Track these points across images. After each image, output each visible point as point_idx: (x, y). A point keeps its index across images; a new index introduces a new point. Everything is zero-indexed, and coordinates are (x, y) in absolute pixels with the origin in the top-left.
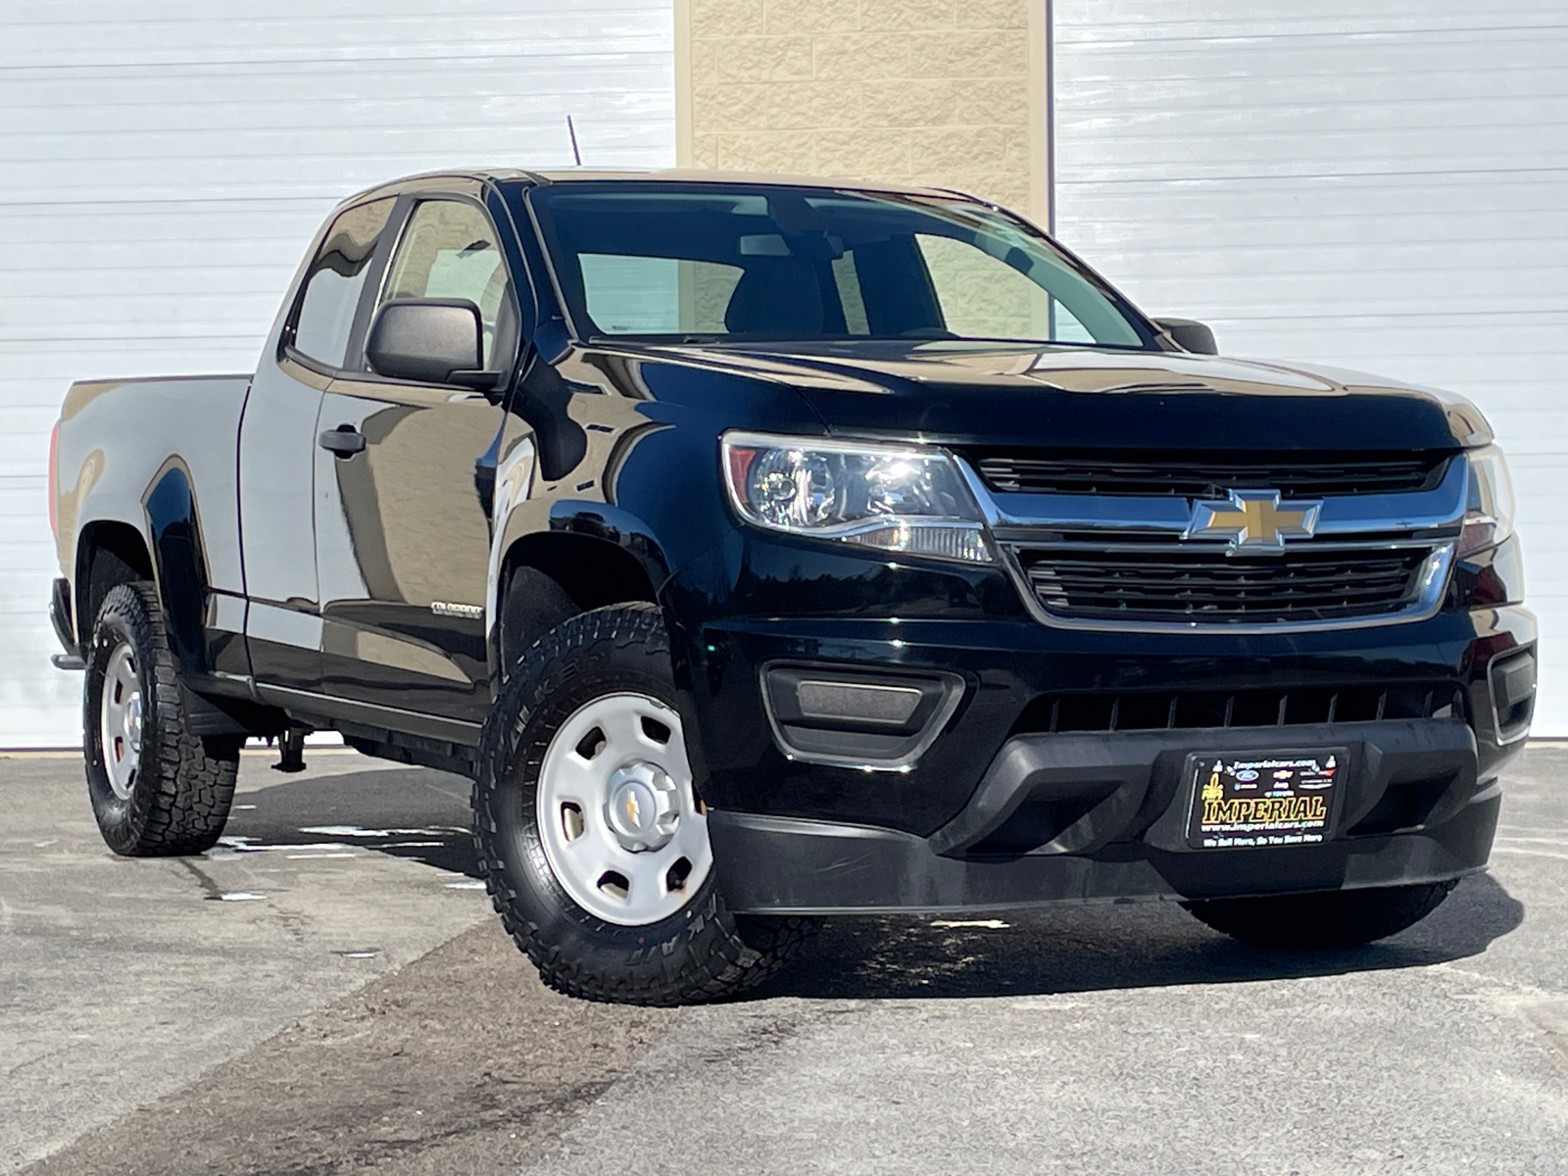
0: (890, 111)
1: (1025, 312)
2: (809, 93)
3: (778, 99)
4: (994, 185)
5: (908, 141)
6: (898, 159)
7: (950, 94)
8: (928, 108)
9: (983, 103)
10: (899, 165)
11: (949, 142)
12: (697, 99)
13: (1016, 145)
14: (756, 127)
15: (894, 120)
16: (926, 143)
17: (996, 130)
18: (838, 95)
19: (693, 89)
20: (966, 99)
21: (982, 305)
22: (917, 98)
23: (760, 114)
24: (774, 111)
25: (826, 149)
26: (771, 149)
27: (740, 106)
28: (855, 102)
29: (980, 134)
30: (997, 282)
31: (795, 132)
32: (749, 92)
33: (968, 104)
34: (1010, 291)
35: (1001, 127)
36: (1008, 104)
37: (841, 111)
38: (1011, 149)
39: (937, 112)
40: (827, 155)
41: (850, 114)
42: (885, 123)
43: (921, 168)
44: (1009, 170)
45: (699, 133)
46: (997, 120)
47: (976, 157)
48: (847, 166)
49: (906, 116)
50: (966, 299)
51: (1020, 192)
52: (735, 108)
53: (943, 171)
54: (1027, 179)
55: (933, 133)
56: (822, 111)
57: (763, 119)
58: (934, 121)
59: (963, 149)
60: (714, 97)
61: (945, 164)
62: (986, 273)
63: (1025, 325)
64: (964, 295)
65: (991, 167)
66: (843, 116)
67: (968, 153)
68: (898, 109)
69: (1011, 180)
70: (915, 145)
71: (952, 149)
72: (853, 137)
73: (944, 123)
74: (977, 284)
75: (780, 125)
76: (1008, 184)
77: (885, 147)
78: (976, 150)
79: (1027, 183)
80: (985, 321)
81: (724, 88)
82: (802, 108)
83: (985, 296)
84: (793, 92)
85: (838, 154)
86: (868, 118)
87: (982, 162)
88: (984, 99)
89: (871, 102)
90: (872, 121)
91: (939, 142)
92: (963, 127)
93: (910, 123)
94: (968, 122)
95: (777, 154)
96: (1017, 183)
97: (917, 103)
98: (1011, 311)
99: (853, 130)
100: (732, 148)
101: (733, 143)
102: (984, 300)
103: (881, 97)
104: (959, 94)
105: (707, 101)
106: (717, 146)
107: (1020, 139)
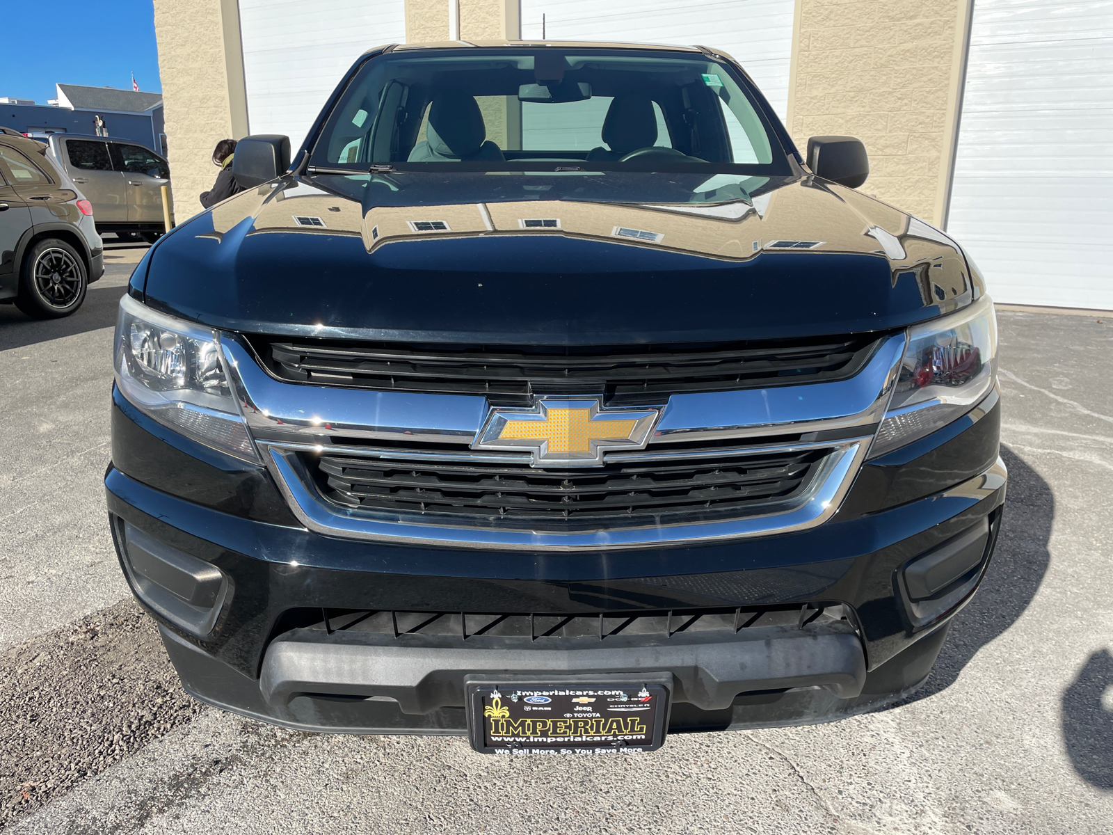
0: (890, 14)
1: (944, 108)
2: (854, 8)
3: (839, 12)
4: (936, 47)
5: (897, 29)
6: (892, 37)
7: (920, 4)
8: (908, 12)
9: (935, 8)
10: (891, 41)
11: (917, 28)
12: (803, 15)
13: (949, 27)
14: (829, 26)
15: (892, 19)
16: (905, 28)
17: (940, 20)
18: (867, 8)
19: (802, 10)
20: (927, 6)
21: (924, 104)
22: (904, 8)
23: (831, 20)
24: (837, 18)
25: (859, 35)
26: (834, 36)
27: (822, 17)
28: (875, 11)
29: (932, 23)
30: (932, 94)
31: (845, 27)
32: (826, 9)
33: (928, 8)
34: (938, 98)
35: (943, 19)
36: (948, 7)
37: (867, 16)
38: (947, 30)
39: (912, 14)
40: (859, 37)
41: (872, 17)
42: (887, 20)
43: (901, 41)
44: (944, 40)
45: (802, 30)
46: (941, 16)
47: (929, 34)
48: (867, 42)
49: (897, 16)
50: (916, 102)
51: (949, 50)
52: (819, 18)
53: (912, 42)
54: (952, 44)
55: (909, 24)
56: (859, 17)
57: (832, 22)
58: (911, 18)
59: (923, 31)
60: (811, 13)
61: (913, 38)
62: (927, 90)
63: (943, 114)
64: (915, 100)
65: (936, 39)
66: (868, 18)
67: (925, 33)
68: (894, 13)
69: (945, 44)
70: (900, 30)
71: (917, 31)
72: (871, 28)
73: (915, 19)
74: (923, 95)
75: (839, 25)
76: (942, 47)
77: (887, 32)
78: (929, 31)
79: (952, 46)
80: (923, 113)
81: (815, 9)
82: (850, 16)
83: (925, 101)
84: (846, 8)
85: (864, 37)
86: (880, 18)
87: (931, 37)
88: (936, 6)
89: (882, 10)
90: (882, 20)
91: (912, 28)
92: (925, 20)
93: (899, 20)
94: (927, 17)
95: (836, 38)
96: (947, 46)
97: (903, 10)
98: (938, 107)
99: (872, 25)
100: (816, 36)
101: (817, 34)
102: (925, 102)
103: (886, 8)
104: (924, 4)
105: (808, 15)
106: (810, 36)
107: (952, 25)
